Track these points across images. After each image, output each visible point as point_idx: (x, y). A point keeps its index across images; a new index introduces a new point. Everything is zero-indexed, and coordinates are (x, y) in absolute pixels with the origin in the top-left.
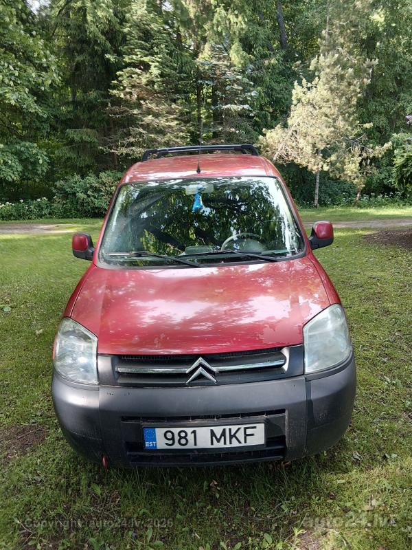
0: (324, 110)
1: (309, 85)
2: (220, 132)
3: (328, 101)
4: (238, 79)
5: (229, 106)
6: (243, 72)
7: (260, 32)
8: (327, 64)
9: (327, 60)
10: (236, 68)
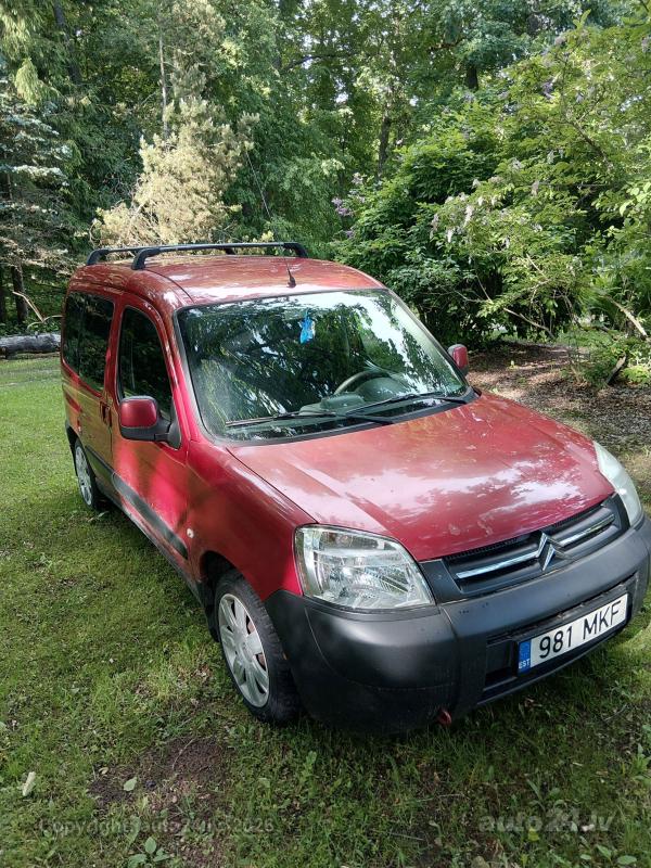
0: (193, 184)
1: (163, 144)
2: (13, 210)
3: (199, 170)
4: (33, 125)
5: (25, 167)
6: (38, 114)
7: (58, 52)
8: (194, 115)
9: (193, 109)
10: (25, 107)
